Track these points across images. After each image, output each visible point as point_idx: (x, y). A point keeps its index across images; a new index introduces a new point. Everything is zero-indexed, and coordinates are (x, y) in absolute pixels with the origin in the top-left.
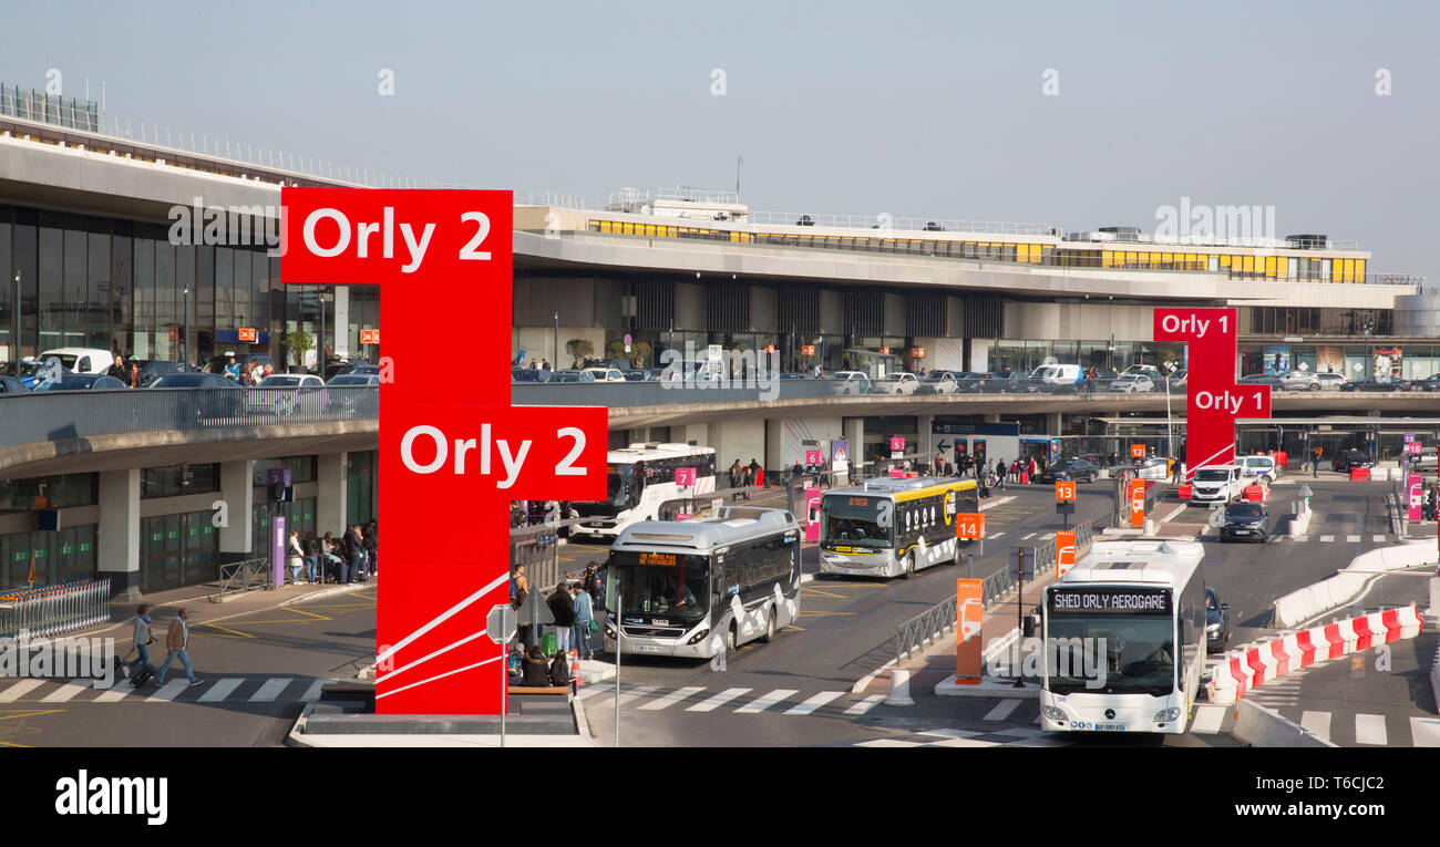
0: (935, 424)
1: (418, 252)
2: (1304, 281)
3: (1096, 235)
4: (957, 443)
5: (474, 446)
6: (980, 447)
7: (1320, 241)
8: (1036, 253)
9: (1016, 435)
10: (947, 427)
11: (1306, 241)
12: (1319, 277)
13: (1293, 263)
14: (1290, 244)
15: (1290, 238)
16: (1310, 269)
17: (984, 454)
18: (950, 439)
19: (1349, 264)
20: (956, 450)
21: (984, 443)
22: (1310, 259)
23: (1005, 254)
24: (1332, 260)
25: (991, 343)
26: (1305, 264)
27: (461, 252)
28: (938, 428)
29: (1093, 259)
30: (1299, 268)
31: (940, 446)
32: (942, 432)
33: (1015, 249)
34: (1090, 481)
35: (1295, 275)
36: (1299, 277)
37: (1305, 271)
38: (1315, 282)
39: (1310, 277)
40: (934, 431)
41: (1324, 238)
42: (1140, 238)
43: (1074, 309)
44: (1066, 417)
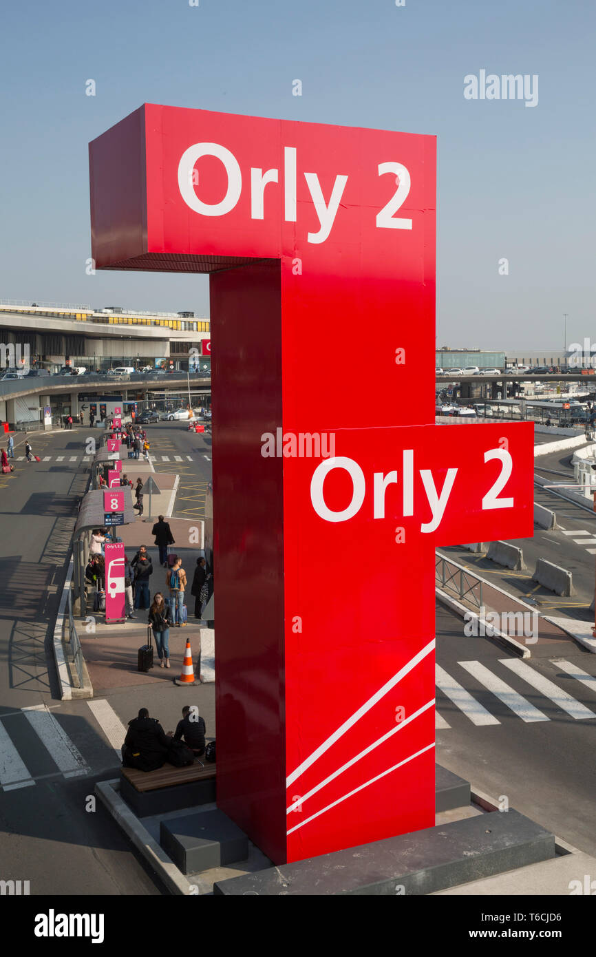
0: (79, 397)
1: (327, 215)
2: (187, 331)
3: (104, 311)
4: (91, 406)
5: (395, 481)
6: (103, 407)
7: (191, 314)
8: (84, 317)
9: (122, 401)
10: (86, 398)
11: (186, 314)
12: (192, 329)
13: (183, 323)
14: (178, 315)
15: (179, 313)
16: (189, 325)
17: (105, 410)
18: (88, 404)
19: (203, 324)
20: (91, 409)
21: (105, 406)
22: (189, 322)
23: (73, 317)
24: (197, 322)
25: (75, 358)
26: (187, 324)
27: (378, 217)
28: (81, 399)
29: (105, 320)
30: (185, 325)
31: (82, 408)
32: (83, 401)
33: (75, 316)
34: (156, 422)
35: (183, 328)
36: (185, 330)
37: (187, 327)
38: (191, 332)
39: (189, 329)
40: (79, 400)
41: (193, 313)
42: (123, 312)
43: (108, 342)
44: (129, 392)
